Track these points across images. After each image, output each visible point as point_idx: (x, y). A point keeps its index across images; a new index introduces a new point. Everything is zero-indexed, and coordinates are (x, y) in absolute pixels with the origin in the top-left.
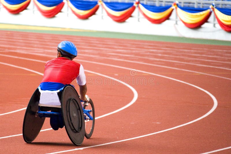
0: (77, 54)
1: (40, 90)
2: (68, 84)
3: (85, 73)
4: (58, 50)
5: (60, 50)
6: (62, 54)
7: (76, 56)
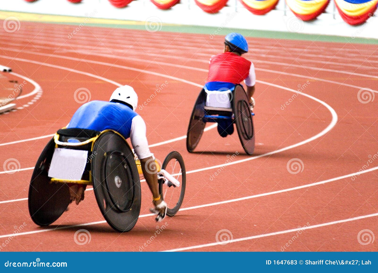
0: (247, 49)
1: (207, 91)
2: (238, 83)
3: (256, 71)
4: (225, 43)
5: (228, 44)
6: (230, 48)
7: (246, 52)
